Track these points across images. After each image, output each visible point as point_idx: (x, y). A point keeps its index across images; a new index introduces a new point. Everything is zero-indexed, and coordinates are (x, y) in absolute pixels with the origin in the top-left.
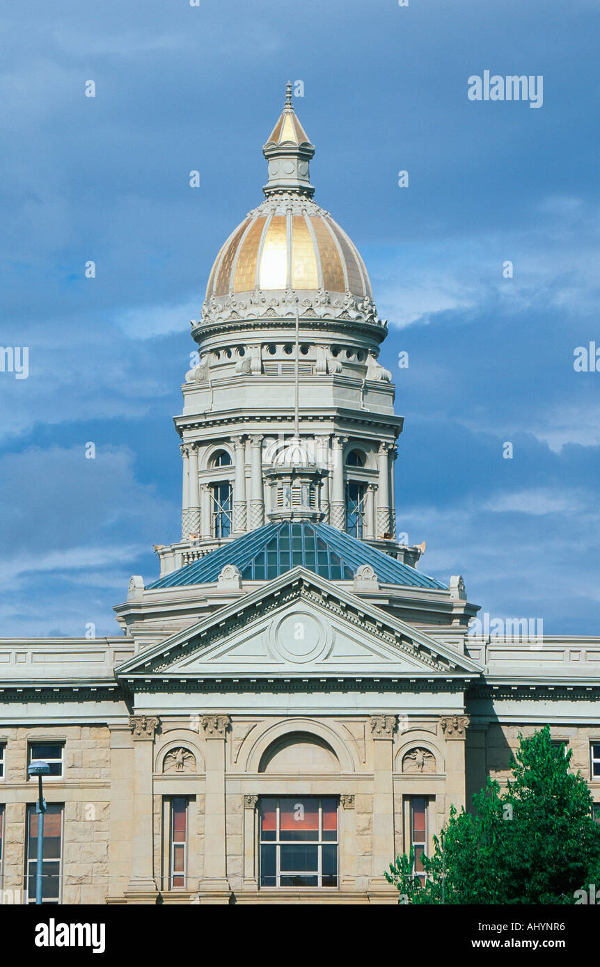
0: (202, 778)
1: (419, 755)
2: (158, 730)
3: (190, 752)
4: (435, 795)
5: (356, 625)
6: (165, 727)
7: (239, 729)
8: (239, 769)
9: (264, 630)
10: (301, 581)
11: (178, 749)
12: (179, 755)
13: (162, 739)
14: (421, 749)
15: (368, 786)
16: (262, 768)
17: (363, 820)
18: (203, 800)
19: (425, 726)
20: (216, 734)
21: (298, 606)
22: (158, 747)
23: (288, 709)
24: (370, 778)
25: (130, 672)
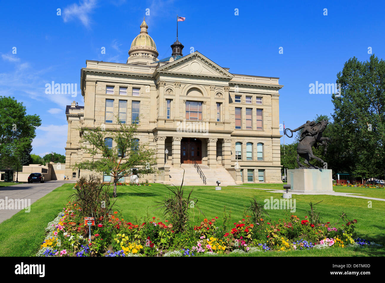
0: (174, 95)
1: (219, 94)
2: (165, 85)
3: (172, 90)
4: (222, 103)
5: (207, 66)
6: (166, 84)
7: (182, 86)
8: (182, 94)
9: (188, 65)
10: (197, 55)
11: (169, 89)
12: (169, 90)
13: (166, 87)
14: (220, 93)
15: (209, 100)
16: (187, 94)
17: (208, 107)
18: (175, 100)
19: (221, 88)
20: (178, 86)
21: (195, 61)
22: (165, 88)
23: (193, 82)
24: (209, 98)
25: (160, 71)
